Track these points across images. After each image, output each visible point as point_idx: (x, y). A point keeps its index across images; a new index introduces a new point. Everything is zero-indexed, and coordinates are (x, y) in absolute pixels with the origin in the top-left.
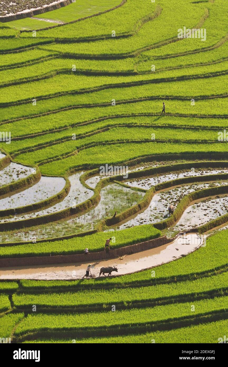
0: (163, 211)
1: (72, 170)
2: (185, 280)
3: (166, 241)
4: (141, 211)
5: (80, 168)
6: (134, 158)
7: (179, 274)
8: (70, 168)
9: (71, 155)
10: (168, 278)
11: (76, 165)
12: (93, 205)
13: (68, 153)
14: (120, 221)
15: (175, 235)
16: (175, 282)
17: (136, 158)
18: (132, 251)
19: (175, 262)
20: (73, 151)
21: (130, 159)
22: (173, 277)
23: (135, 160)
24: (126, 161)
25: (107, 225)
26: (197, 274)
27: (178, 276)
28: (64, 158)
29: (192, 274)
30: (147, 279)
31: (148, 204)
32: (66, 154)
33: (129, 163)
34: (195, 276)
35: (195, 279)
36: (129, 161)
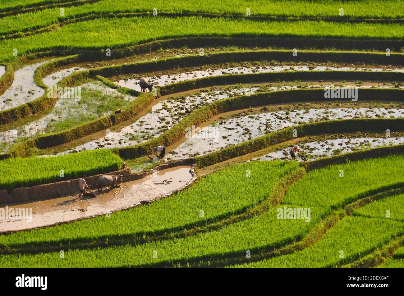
0: (151, 129)
1: (30, 55)
2: (124, 244)
3: (128, 177)
4: (117, 126)
5: (48, 52)
6: (149, 41)
7: (115, 234)
8: (27, 52)
9: (42, 32)
10: (95, 239)
11: (41, 46)
12: (34, 113)
13: (39, 27)
14: (67, 141)
15: (150, 169)
16: (105, 246)
17: (153, 40)
18: (59, 192)
19: (122, 214)
20: (48, 25)
21: (140, 42)
22: (103, 238)
23: (150, 43)
24: (131, 45)
25: (37, 147)
26: (149, 234)
27: (113, 236)
28: (28, 35)
29: (139, 234)
30: (54, 239)
31: (132, 116)
32: (34, 28)
33: (136, 48)
34: (144, 237)
35: (142, 242)
36: (138, 46)
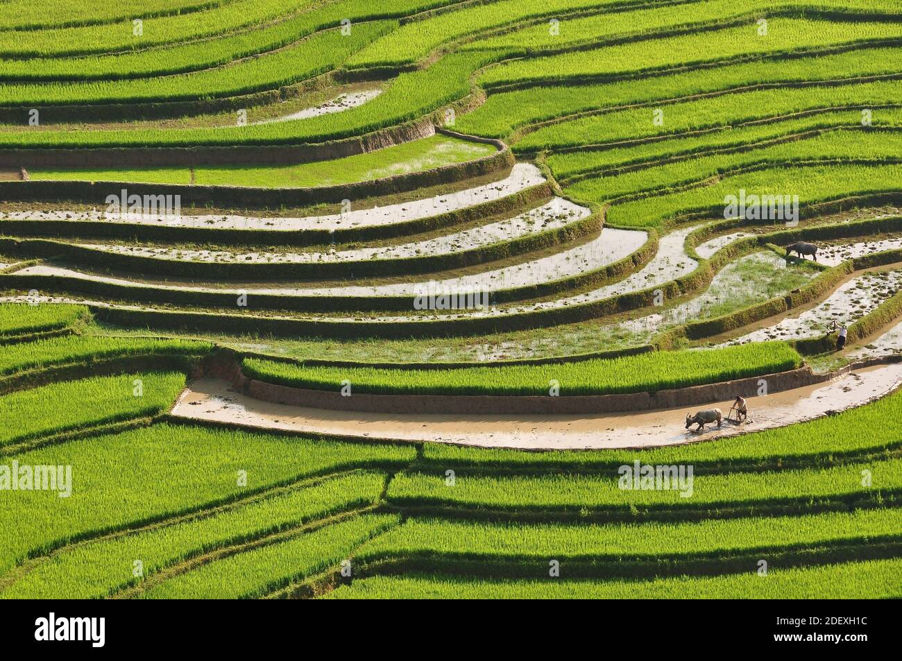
0: (841, 315)
1: (680, 217)
2: (803, 467)
3: (808, 378)
4: (793, 311)
5: (703, 213)
6: (839, 197)
7: (791, 453)
8: (677, 213)
9: (696, 186)
10: (764, 459)
11: (695, 206)
12: (683, 292)
13: (691, 181)
14: (727, 330)
15: (839, 368)
16: (778, 470)
17: (845, 196)
18: (716, 397)
19: (800, 427)
20: (704, 178)
21: (828, 199)
22: (775, 459)
23: (840, 200)
24: (815, 203)
25: (688, 337)
26: (838, 455)
27: (789, 456)
28: (678, 191)
29: (823, 455)
30: (710, 458)
31: (814, 298)
32: (687, 182)
33: (821, 206)
34: (831, 459)
35: (828, 465)
36: (824, 204)
